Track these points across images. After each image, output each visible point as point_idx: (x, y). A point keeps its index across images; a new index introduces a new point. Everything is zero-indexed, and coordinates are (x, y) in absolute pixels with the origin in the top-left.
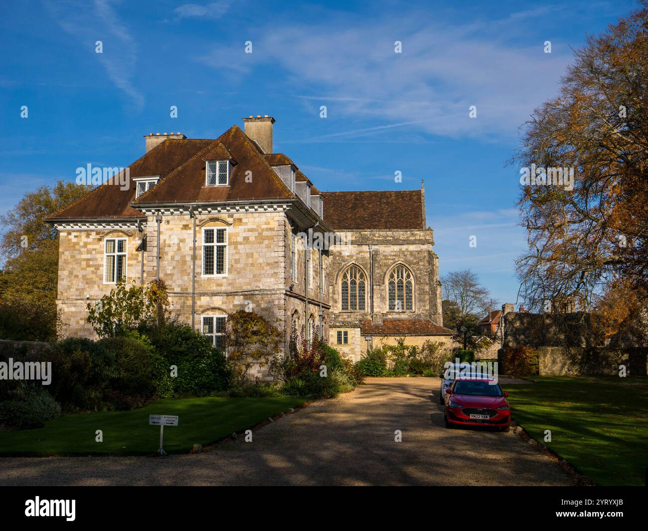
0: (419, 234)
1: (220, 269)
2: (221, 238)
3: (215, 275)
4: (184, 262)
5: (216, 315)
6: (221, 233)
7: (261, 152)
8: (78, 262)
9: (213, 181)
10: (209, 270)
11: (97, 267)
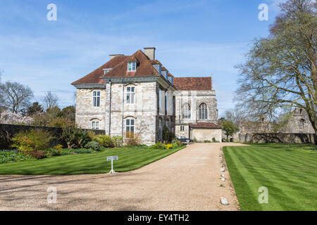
0: (210, 92)
1: (132, 102)
2: (133, 91)
3: (130, 104)
4: (119, 99)
5: (130, 119)
6: (133, 88)
7: (149, 59)
8: (83, 99)
9: (130, 69)
10: (128, 102)
11: (90, 101)
